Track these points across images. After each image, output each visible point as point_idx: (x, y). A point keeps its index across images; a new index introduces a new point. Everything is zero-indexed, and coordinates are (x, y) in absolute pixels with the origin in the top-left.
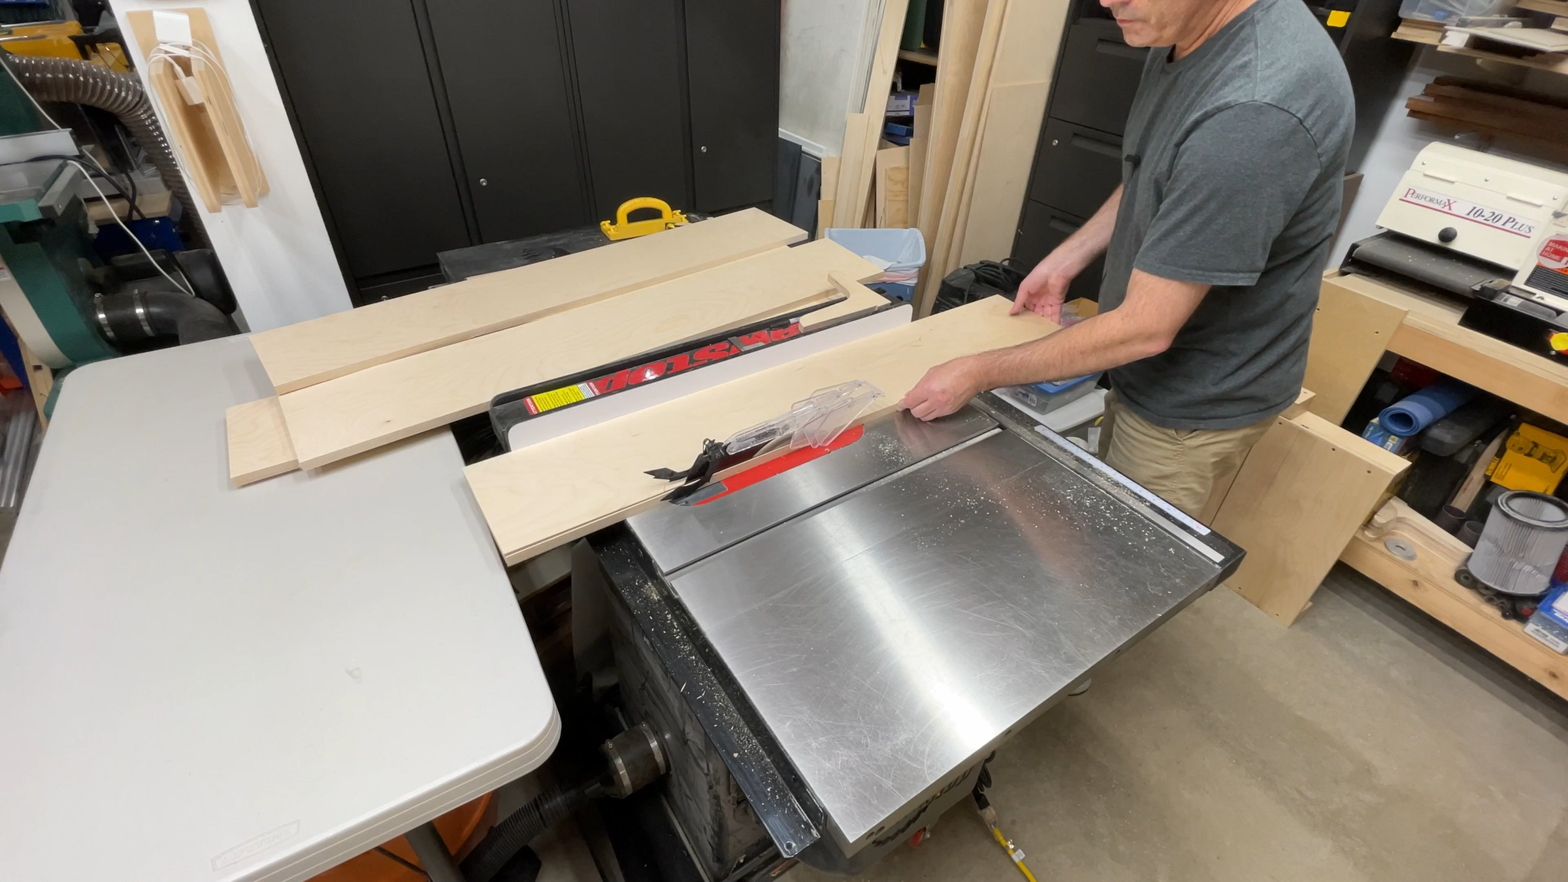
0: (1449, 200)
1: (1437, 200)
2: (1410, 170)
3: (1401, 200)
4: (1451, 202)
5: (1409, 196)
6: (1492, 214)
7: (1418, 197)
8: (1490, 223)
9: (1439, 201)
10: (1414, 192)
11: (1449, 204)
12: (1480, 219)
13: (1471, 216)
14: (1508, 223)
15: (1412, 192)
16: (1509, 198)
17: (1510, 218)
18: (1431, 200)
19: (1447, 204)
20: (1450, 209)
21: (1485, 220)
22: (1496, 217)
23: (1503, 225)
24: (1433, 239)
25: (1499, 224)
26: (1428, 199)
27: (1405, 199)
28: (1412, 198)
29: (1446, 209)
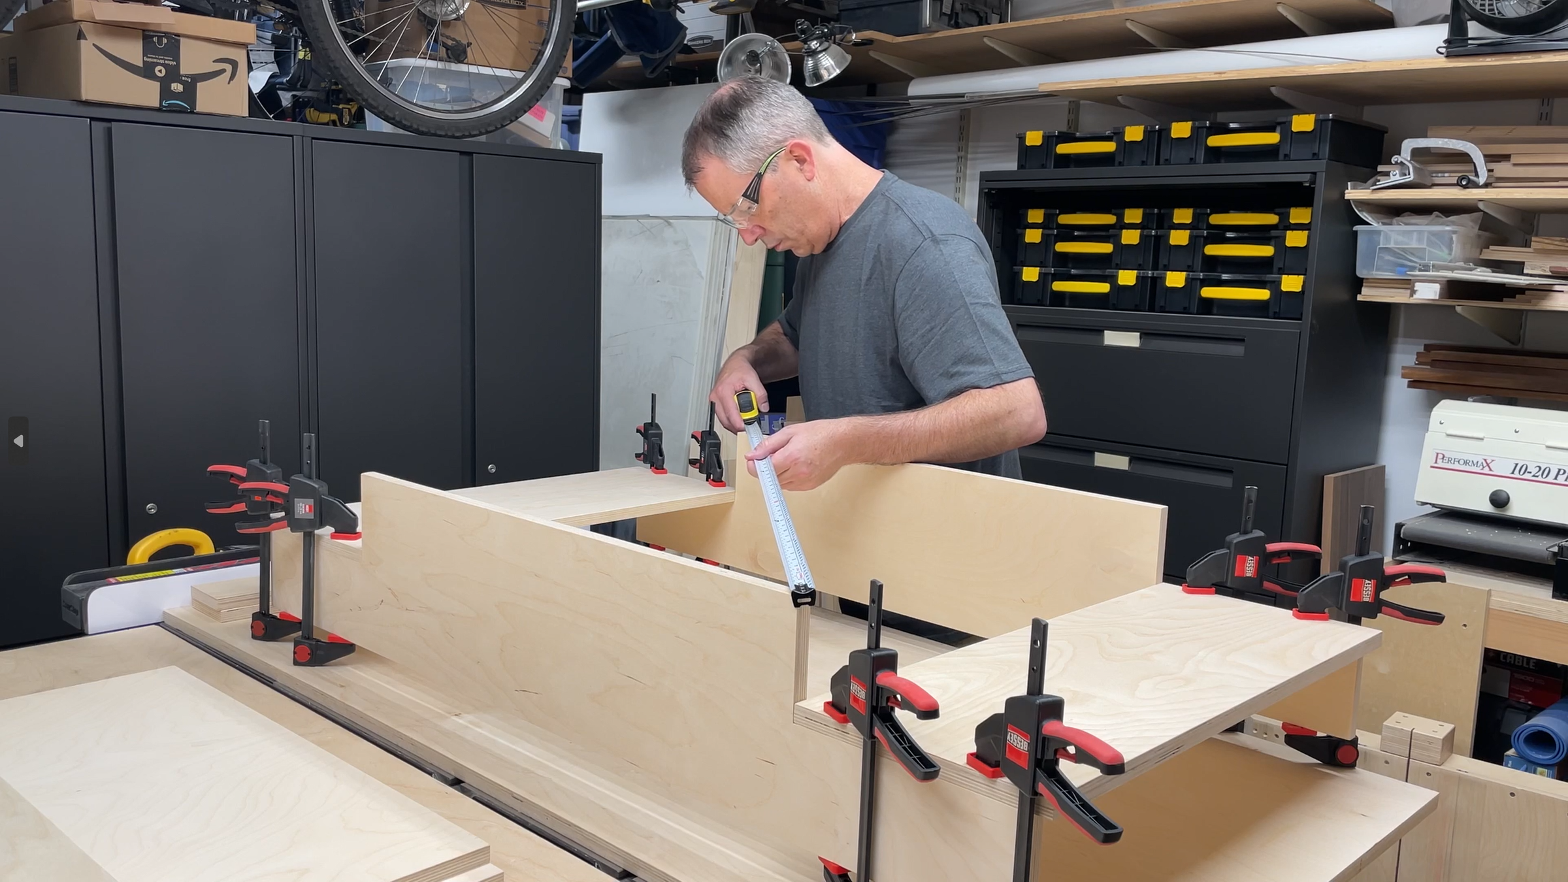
0: (1485, 460)
1: (1473, 461)
2: (1429, 432)
3: (1432, 467)
4: (1488, 462)
5: (1439, 461)
6: (1538, 468)
7: (1449, 461)
8: (1540, 479)
9: (1475, 462)
10: (1444, 457)
11: (1488, 465)
12: (1527, 476)
13: (1516, 475)
14: (1559, 476)
15: (1440, 456)
16: (1548, 447)
17: (1560, 470)
18: (1466, 463)
19: (1485, 464)
20: (1491, 470)
21: (1534, 476)
22: (1545, 472)
23: (1556, 478)
24: (1486, 507)
25: (1550, 479)
26: (1462, 462)
27: (1436, 465)
28: (1442, 462)
29: (1486, 470)
